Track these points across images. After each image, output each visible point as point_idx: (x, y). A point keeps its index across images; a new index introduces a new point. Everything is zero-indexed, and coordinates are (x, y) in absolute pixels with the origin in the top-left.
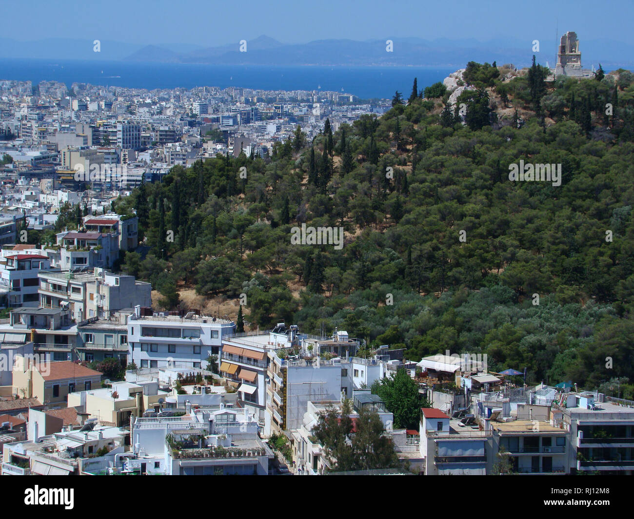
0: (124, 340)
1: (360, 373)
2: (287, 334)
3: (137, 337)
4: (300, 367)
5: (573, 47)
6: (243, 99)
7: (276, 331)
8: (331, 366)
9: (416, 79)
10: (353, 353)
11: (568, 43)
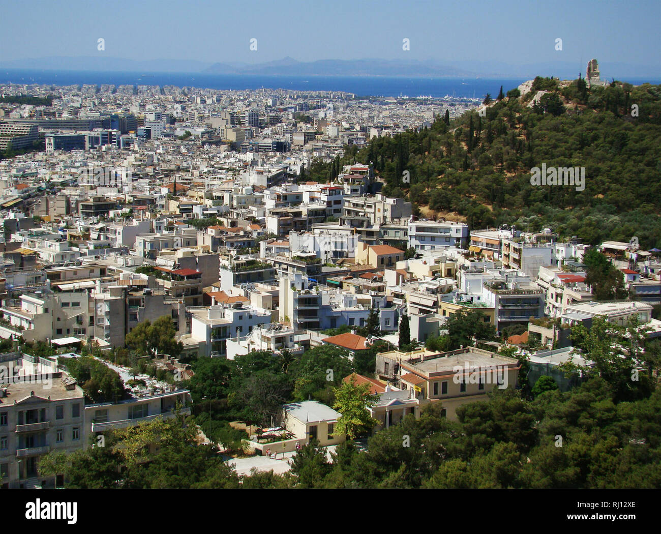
0: (406, 234)
1: (560, 251)
2: (510, 230)
3: (414, 232)
4: (529, 248)
5: (595, 68)
6: (288, 96)
7: (503, 229)
8: (545, 248)
9: (502, 87)
10: (556, 240)
11: (592, 65)
